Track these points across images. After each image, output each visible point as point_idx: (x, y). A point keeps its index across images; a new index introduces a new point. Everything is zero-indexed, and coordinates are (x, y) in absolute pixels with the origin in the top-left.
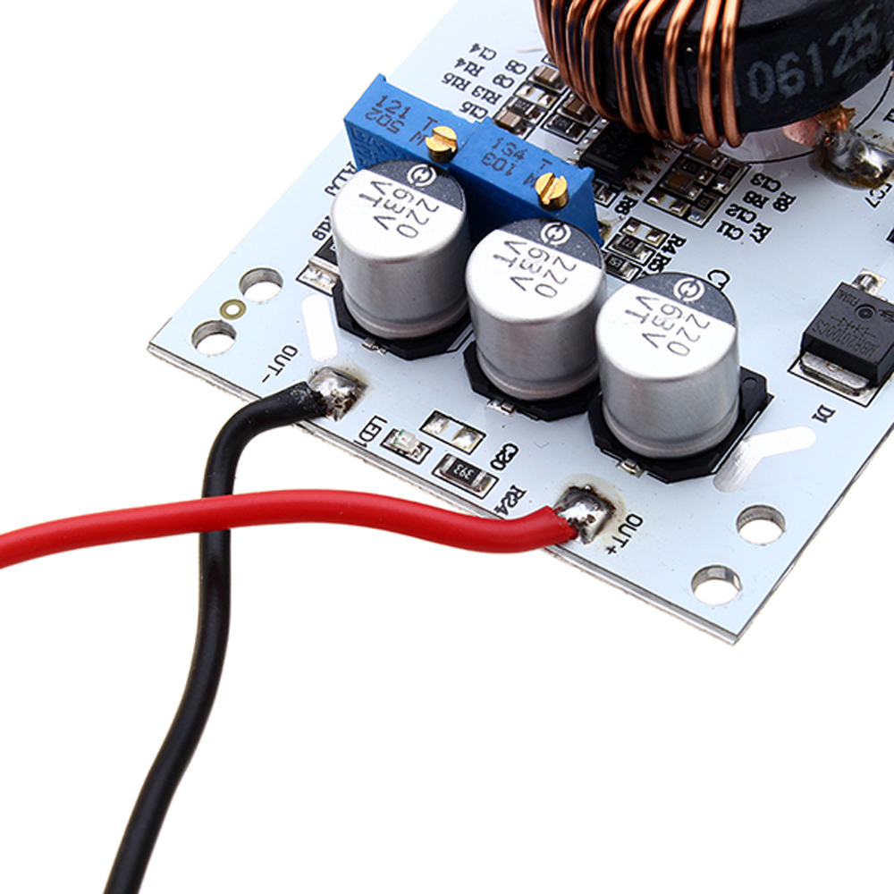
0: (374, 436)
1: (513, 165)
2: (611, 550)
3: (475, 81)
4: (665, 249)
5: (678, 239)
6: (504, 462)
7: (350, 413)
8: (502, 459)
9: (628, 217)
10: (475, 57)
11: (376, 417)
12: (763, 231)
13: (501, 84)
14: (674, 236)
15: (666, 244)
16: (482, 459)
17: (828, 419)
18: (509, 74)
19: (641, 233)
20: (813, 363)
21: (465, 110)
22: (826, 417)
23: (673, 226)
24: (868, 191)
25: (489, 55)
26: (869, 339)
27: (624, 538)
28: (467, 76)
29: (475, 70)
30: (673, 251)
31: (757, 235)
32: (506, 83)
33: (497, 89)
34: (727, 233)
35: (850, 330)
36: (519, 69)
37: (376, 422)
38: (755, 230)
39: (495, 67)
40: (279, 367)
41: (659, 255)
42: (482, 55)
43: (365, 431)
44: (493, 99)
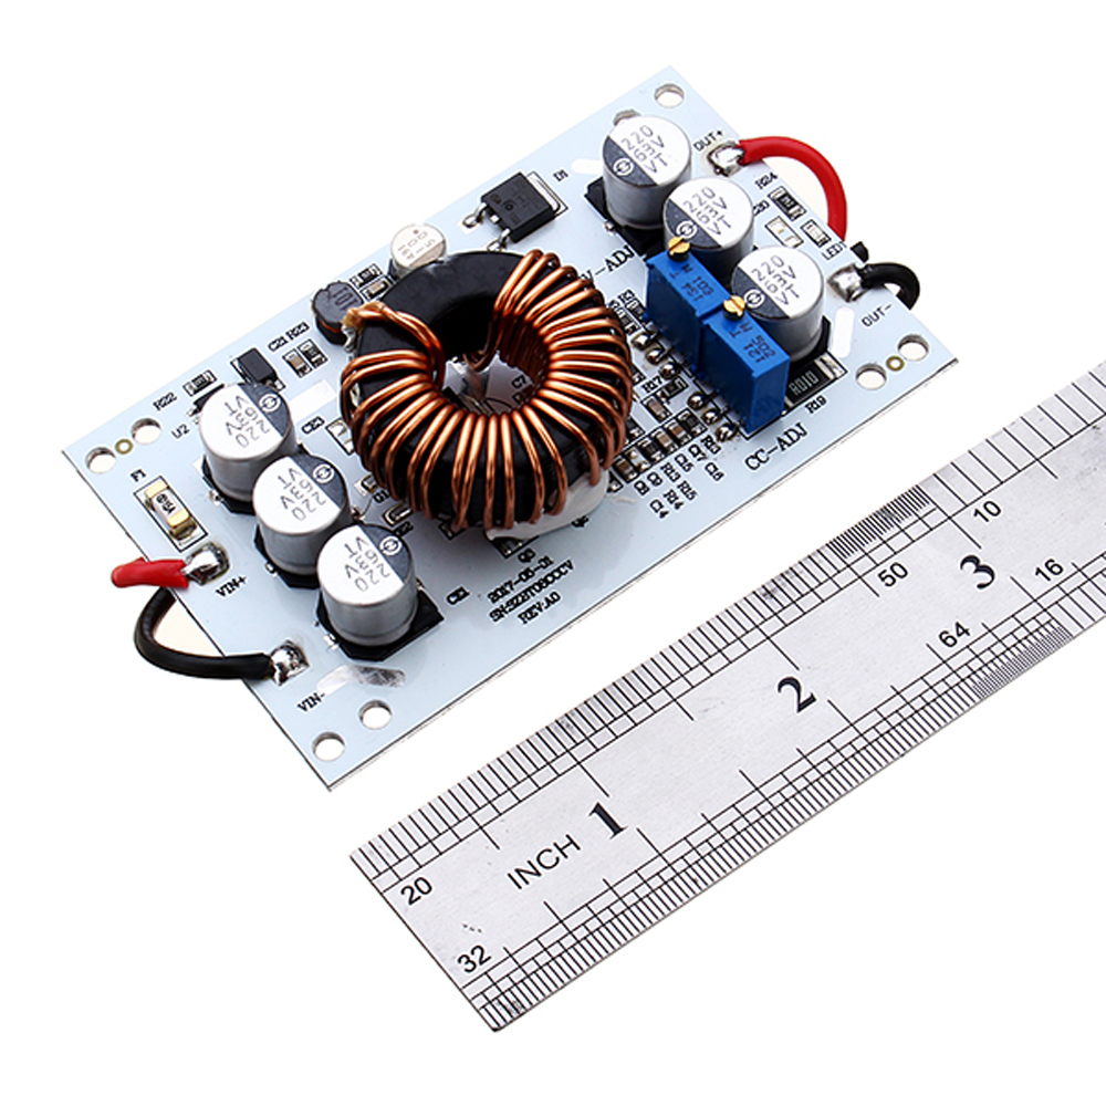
0: (833, 247)
2: (719, 133)
3: (674, 486)
6: (761, 205)
8: (762, 207)
10: (668, 507)
11: (828, 259)
13: (658, 477)
16: (774, 211)
17: (559, 171)
18: (648, 484)
21: (690, 465)
22: (560, 173)
25: (656, 505)
26: (516, 189)
27: (710, 138)
28: (678, 492)
29: (671, 496)
32: (653, 478)
33: (662, 475)
36: (640, 485)
37: (828, 255)
39: (657, 493)
40: (878, 313)
42: (661, 506)
43: (838, 252)
44: (667, 469)
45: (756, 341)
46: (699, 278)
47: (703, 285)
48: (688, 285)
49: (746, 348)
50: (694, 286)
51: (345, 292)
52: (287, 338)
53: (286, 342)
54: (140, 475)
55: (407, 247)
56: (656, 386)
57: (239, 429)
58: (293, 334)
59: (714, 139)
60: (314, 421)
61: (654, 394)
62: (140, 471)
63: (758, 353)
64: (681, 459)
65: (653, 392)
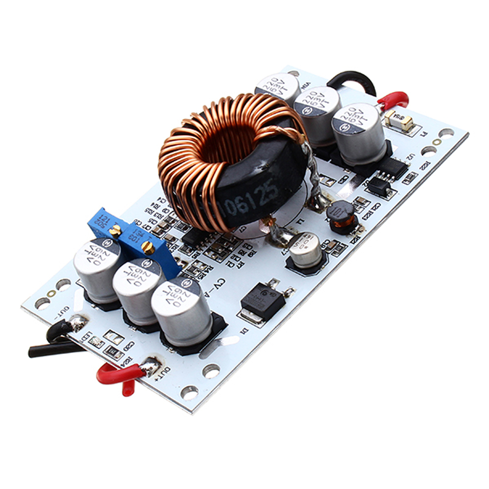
0: (87, 339)
1: (139, 239)
2: (157, 380)
3: (156, 211)
4: (205, 271)
5: (211, 267)
6: (128, 349)
7: (81, 330)
8: (128, 347)
9: (195, 260)
11: (89, 332)
12: (242, 264)
13: (165, 212)
14: (210, 266)
15: (206, 269)
16: (120, 348)
17: (246, 333)
19: (198, 265)
20: (245, 313)
21: (150, 221)
22: (245, 332)
23: (210, 262)
24: (283, 249)
25: (164, 201)
27: (161, 375)
28: (154, 209)
29: (157, 207)
30: (208, 272)
31: (239, 266)
32: (167, 211)
33: (163, 214)
34: (229, 265)
35: (257, 300)
37: (89, 334)
38: (239, 264)
40: (61, 314)
41: (203, 273)
42: (161, 202)
43: (84, 337)
45: (104, 225)
47: (134, 239)
48: (142, 236)
49: (109, 220)
51: (338, 215)
52: (372, 211)
53: (372, 209)
54: (423, 134)
55: (309, 239)
56: (172, 248)
57: (356, 113)
58: (370, 213)
59: (159, 376)
60: (343, 182)
61: (172, 245)
62: (424, 136)
63: (102, 220)
64: (154, 222)
65: (174, 245)
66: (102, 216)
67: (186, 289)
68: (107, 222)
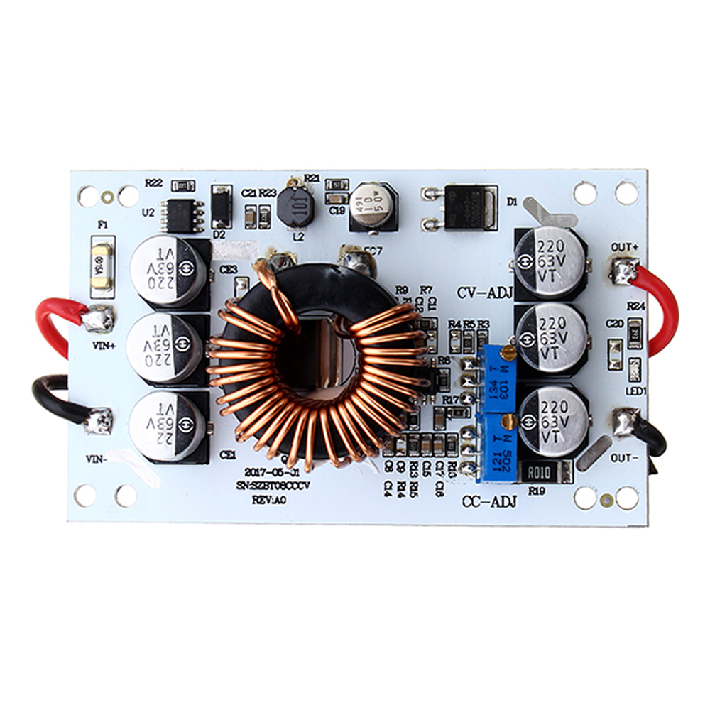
0: (637, 388)
1: (502, 383)
2: (636, 247)
3: (409, 480)
4: (460, 326)
5: (450, 324)
8: (618, 324)
9: (450, 356)
10: (394, 492)
11: (627, 394)
12: (423, 289)
13: (403, 467)
14: (450, 327)
15: (457, 328)
16: (622, 333)
17: (513, 198)
18: (395, 467)
19: (457, 343)
20: (489, 221)
21: (429, 473)
22: (513, 200)
23: (444, 330)
24: (373, 256)
25: (388, 485)
27: (626, 246)
28: (408, 487)
29: (401, 486)
30: (459, 322)
31: (427, 291)
32: (401, 465)
33: (407, 468)
34: (435, 304)
36: (389, 464)
37: (630, 392)
38: (426, 293)
39: (395, 477)
40: (626, 457)
41: (464, 327)
42: (390, 488)
43: (637, 394)
44: (415, 464)
45: (506, 453)
46: (506, 382)
47: (505, 389)
48: (495, 382)
49: (495, 454)
50: (498, 385)
51: (304, 201)
52: (258, 193)
53: (255, 196)
54: (104, 225)
55: (362, 201)
56: (451, 403)
57: (156, 273)
58: (263, 193)
59: (629, 249)
60: (232, 267)
61: (446, 408)
62: (105, 222)
63: (500, 464)
64: (427, 465)
65: (447, 405)
66: (495, 469)
67: (533, 255)
68: (500, 454)
